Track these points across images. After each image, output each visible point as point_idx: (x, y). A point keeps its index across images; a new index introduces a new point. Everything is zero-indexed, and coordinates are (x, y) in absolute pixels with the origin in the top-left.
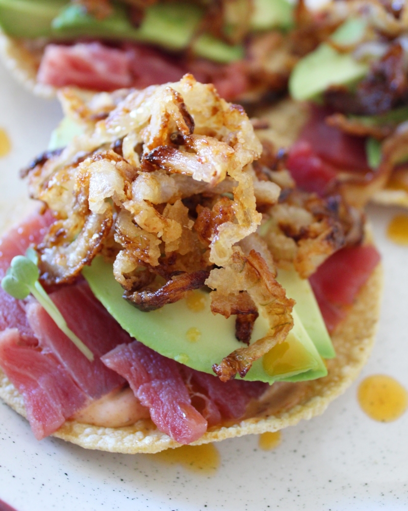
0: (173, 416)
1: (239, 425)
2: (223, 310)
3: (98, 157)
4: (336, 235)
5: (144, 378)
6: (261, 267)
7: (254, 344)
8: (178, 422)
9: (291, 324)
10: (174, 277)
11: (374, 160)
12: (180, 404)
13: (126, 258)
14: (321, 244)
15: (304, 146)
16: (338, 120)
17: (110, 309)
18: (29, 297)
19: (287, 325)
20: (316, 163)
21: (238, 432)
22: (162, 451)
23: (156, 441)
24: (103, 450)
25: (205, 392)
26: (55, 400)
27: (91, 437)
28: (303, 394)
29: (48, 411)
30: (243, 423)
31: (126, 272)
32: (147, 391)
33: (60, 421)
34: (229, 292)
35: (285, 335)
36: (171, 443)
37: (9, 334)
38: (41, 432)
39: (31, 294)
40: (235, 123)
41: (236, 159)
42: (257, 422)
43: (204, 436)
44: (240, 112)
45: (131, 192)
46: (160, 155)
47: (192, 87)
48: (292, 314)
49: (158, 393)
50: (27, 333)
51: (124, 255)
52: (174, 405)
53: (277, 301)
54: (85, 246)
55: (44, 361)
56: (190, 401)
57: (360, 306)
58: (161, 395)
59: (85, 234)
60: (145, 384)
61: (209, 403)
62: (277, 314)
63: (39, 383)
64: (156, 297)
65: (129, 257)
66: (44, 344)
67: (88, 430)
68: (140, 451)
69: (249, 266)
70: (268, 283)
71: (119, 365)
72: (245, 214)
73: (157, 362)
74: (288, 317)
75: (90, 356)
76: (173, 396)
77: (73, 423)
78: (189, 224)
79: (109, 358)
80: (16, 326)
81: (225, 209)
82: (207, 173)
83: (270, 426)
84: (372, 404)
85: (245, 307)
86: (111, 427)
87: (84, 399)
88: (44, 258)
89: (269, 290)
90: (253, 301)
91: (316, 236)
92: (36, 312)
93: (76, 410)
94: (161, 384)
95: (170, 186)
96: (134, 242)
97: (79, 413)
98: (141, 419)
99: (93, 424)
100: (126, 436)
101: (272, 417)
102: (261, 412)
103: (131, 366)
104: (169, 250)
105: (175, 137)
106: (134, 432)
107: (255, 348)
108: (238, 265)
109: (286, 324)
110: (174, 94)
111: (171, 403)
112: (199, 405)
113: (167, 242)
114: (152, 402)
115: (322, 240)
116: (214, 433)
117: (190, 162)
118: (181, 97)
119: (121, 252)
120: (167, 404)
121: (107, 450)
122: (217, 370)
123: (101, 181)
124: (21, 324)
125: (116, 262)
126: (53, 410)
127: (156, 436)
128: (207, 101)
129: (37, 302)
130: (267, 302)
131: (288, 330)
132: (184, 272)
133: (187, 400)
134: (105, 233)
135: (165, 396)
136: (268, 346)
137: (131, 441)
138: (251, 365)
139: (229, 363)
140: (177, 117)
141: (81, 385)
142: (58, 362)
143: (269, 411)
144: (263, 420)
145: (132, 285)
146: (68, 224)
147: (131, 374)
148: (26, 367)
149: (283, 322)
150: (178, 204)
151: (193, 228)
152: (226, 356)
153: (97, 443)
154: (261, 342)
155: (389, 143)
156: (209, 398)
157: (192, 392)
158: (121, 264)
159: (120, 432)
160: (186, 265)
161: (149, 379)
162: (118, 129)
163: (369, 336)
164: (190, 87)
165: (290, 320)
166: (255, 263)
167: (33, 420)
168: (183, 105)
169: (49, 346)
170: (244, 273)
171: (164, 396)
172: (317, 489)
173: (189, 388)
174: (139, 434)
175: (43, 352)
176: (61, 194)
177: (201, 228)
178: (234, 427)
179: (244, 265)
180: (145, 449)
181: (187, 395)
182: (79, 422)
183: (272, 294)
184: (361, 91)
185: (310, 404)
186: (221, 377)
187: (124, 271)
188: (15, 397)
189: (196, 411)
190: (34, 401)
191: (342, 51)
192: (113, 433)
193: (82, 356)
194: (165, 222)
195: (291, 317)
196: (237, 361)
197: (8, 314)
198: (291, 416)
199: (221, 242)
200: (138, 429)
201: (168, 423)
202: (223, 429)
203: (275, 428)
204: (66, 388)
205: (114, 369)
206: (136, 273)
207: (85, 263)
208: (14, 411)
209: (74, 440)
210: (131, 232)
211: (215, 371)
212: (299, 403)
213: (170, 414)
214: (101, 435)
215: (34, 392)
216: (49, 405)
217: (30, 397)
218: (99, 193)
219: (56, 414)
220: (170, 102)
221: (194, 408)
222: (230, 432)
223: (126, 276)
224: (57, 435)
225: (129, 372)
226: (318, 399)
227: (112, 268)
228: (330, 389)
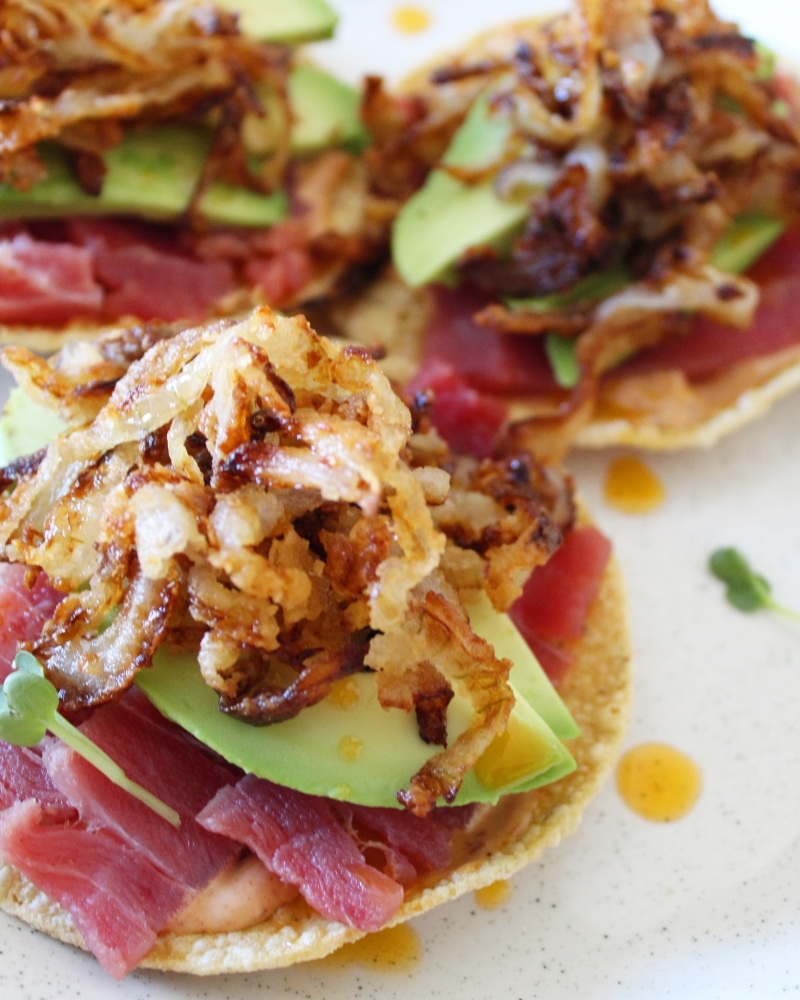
0: (344, 890)
1: (450, 880)
2: (399, 700)
3: (137, 480)
4: (546, 531)
5: (277, 836)
6: (449, 617)
7: (455, 745)
8: (355, 899)
9: (511, 700)
10: (307, 662)
11: (566, 374)
12: (349, 866)
13: (219, 645)
14: (525, 550)
15: (442, 370)
16: (494, 314)
17: (197, 733)
18: (44, 741)
19: (504, 703)
20: (470, 397)
21: (452, 892)
22: (335, 952)
23: (322, 937)
24: (234, 971)
25: (382, 838)
26: (130, 905)
27: (207, 954)
28: (534, 805)
29: (125, 928)
30: (455, 875)
31: (223, 668)
32: (288, 857)
33: (149, 939)
34: (404, 669)
35: (506, 721)
36: (349, 934)
37: (23, 810)
38: (122, 966)
39: (50, 734)
40: (357, 379)
41: (385, 450)
42: (477, 868)
43: (400, 911)
44: (364, 360)
45: (215, 535)
46: (247, 461)
47: (274, 329)
48: (509, 683)
49: (308, 857)
50: (52, 802)
51: (213, 639)
52: (339, 871)
53: (483, 667)
54: (137, 634)
55: (95, 845)
56: (363, 858)
57: (595, 637)
58: (314, 860)
59: (132, 614)
60: (283, 847)
61: (392, 856)
62: (484, 688)
63: (96, 884)
64: (286, 701)
65: (224, 642)
66: (90, 815)
67: (199, 944)
68: (299, 960)
69: (430, 620)
70: (465, 641)
71: (231, 823)
72: (414, 538)
73: (291, 805)
74: (503, 688)
75: (172, 817)
76: (333, 857)
77: (169, 937)
78: (316, 569)
79: (210, 815)
80: (30, 795)
81: (379, 535)
82: (347, 485)
83: (500, 871)
84: (643, 795)
85: (432, 687)
86: (237, 930)
87: (181, 894)
88: (51, 663)
89: (468, 653)
90: (440, 674)
91: (514, 539)
92: (66, 763)
93: (172, 916)
94: (308, 840)
95: (272, 508)
96: (229, 617)
97: (176, 919)
98: (283, 905)
99: (203, 933)
100: (266, 940)
101: (499, 855)
102: (475, 850)
103: (251, 821)
104: (292, 618)
105: (261, 420)
106: (278, 929)
107: (460, 750)
108: (414, 623)
109: (501, 700)
110: (251, 349)
111: (334, 868)
112: (376, 860)
113: (289, 606)
114: (302, 874)
115: (526, 544)
116: (415, 903)
117: (305, 466)
118: (263, 352)
119: (207, 636)
120: (328, 871)
121: (240, 971)
122: (407, 800)
123: (160, 526)
124: (37, 789)
125: (202, 654)
126: (133, 925)
127: (316, 927)
128: (299, 346)
129: (65, 746)
130: (465, 671)
131: (508, 711)
132: (321, 649)
133: (359, 859)
134: (170, 607)
135: (322, 859)
136: (481, 744)
137: (278, 945)
138: (461, 781)
139: (423, 785)
140: (267, 391)
141: (170, 871)
142: (119, 840)
143: (489, 846)
144: (487, 864)
145: (237, 687)
146: (92, 599)
147: (255, 836)
148: (65, 862)
149: (497, 698)
150: (291, 536)
151: (324, 573)
152: (414, 773)
153: (222, 962)
154: (466, 738)
155: (586, 340)
156: (389, 845)
157: (361, 842)
158: (212, 656)
159: (254, 934)
160: (316, 633)
161: (287, 838)
162: (147, 417)
163: (622, 686)
164: (271, 330)
165: (508, 694)
166: (439, 613)
167: (101, 949)
168: (269, 365)
169: (99, 817)
170: (424, 632)
171: (318, 860)
172: (589, 953)
173: (353, 837)
174: (287, 931)
175: (90, 829)
176: (71, 550)
177: (339, 571)
178: (442, 885)
179: (421, 619)
180: (306, 954)
181: (357, 850)
182: (178, 935)
183: (474, 658)
184: (519, 253)
185: (553, 819)
186: (416, 810)
187: (219, 668)
188: (53, 915)
189: (380, 873)
190: (95, 917)
191: (471, 181)
192: (242, 938)
193: (161, 820)
194: (283, 575)
195: (509, 688)
196: (436, 778)
197: (9, 775)
198: (527, 846)
199: (388, 595)
200: (281, 922)
201: (338, 903)
202: (427, 892)
203: (508, 872)
204: (145, 883)
205: (223, 833)
206: (240, 666)
207: (141, 664)
208: (58, 941)
209: (179, 966)
210: (220, 598)
211: (401, 801)
212: (534, 822)
213: (337, 887)
214: (222, 947)
215: (90, 901)
216: (124, 918)
217: (87, 911)
218: (160, 546)
219: (139, 929)
220: (248, 366)
221: (374, 870)
222: (437, 896)
223: (224, 675)
224: (146, 964)
225: (251, 832)
226: (565, 809)
227: (197, 666)
228: (578, 788)
